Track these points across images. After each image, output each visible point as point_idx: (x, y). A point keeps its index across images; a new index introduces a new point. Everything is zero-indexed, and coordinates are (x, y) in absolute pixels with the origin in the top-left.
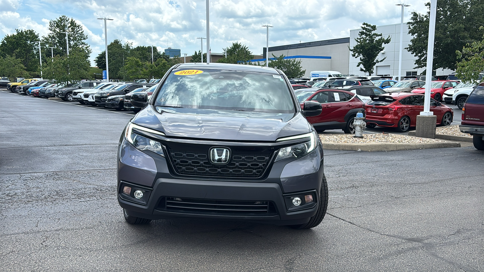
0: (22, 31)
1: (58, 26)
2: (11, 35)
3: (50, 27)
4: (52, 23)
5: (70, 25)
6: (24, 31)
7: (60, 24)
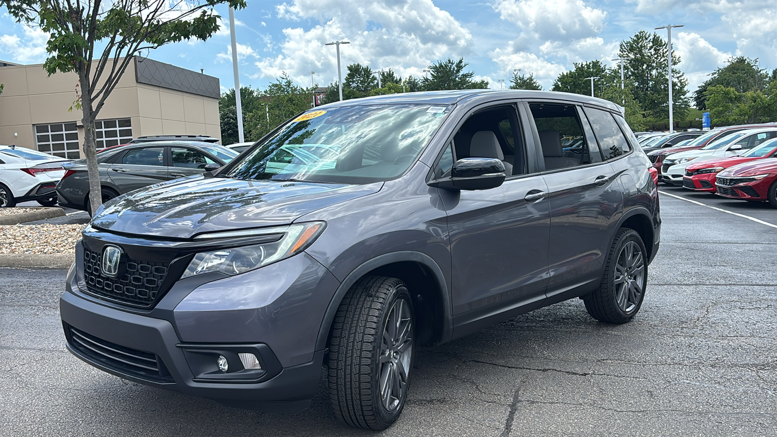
0: (582, 65)
1: (631, 49)
2: (567, 73)
3: (621, 53)
4: (624, 46)
5: (651, 44)
6: (584, 63)
7: (634, 46)
